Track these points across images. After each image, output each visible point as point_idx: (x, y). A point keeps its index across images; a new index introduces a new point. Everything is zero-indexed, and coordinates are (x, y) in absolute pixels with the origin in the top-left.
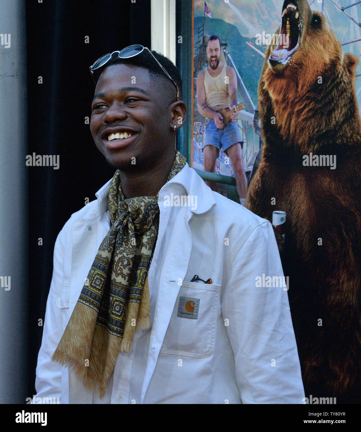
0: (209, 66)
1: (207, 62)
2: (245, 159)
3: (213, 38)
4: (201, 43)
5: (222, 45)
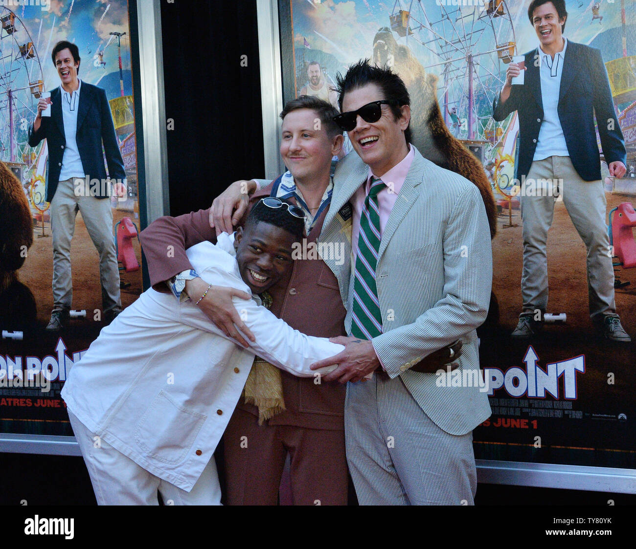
0: (311, 83)
1: (309, 80)
2: (347, 148)
3: (313, 63)
4: (302, 67)
5: (322, 68)
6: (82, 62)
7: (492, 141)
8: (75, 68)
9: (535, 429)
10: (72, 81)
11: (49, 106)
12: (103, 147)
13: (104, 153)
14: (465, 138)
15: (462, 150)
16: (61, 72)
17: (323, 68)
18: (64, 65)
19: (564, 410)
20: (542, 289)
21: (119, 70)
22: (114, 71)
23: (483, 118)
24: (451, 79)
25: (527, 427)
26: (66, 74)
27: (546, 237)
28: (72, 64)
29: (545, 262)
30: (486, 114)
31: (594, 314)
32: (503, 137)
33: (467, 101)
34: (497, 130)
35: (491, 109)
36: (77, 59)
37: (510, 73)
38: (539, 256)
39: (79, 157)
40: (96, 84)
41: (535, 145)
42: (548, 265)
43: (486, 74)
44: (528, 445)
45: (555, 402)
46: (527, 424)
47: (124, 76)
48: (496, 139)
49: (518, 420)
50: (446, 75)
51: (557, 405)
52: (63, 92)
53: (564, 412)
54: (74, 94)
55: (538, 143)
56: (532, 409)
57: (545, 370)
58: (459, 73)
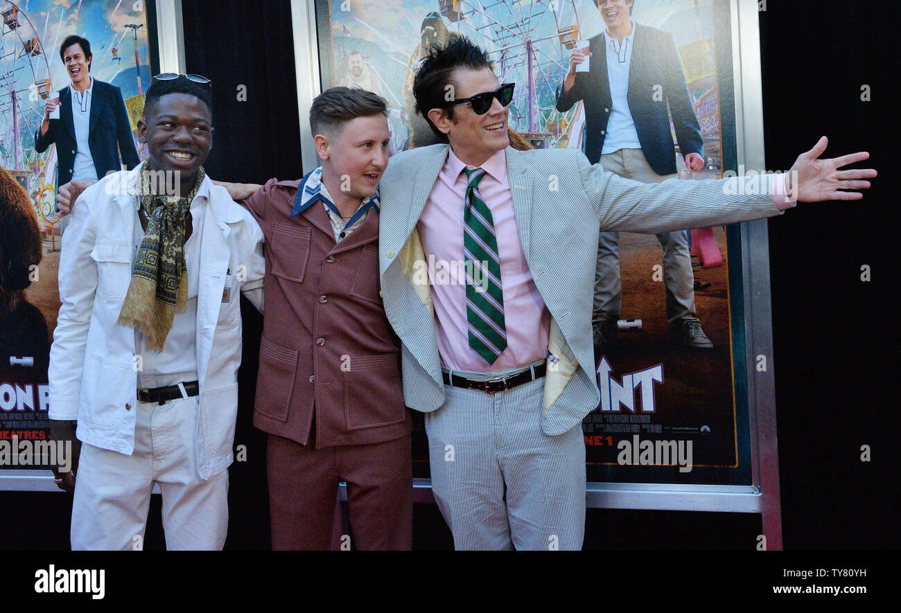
0: (352, 74)
1: (349, 71)
3: (354, 53)
4: (342, 57)
5: (363, 58)
6: (94, 58)
7: (555, 133)
8: (86, 65)
9: (610, 446)
10: (83, 79)
11: (58, 107)
12: (119, 150)
13: (120, 157)
14: (525, 131)
15: (523, 144)
16: (71, 70)
17: (365, 58)
18: (73, 62)
19: (641, 424)
20: (614, 293)
21: (135, 65)
22: (131, 67)
23: (545, 109)
24: (509, 67)
25: (601, 444)
26: (76, 72)
27: (618, 238)
28: (82, 60)
29: (617, 264)
30: (549, 105)
31: (671, 320)
32: (568, 129)
33: (527, 91)
34: (561, 122)
35: (554, 99)
36: (88, 55)
37: (573, 59)
38: (611, 257)
39: (93, 162)
40: (110, 82)
41: (604, 137)
42: (620, 267)
43: (547, 61)
44: (602, 464)
45: (631, 416)
46: (601, 441)
47: (141, 72)
48: (560, 132)
49: (591, 437)
50: (502, 62)
51: (633, 419)
52: (73, 91)
53: (641, 427)
54: (85, 93)
55: (606, 135)
56: (607, 425)
57: (620, 381)
58: (516, 60)
